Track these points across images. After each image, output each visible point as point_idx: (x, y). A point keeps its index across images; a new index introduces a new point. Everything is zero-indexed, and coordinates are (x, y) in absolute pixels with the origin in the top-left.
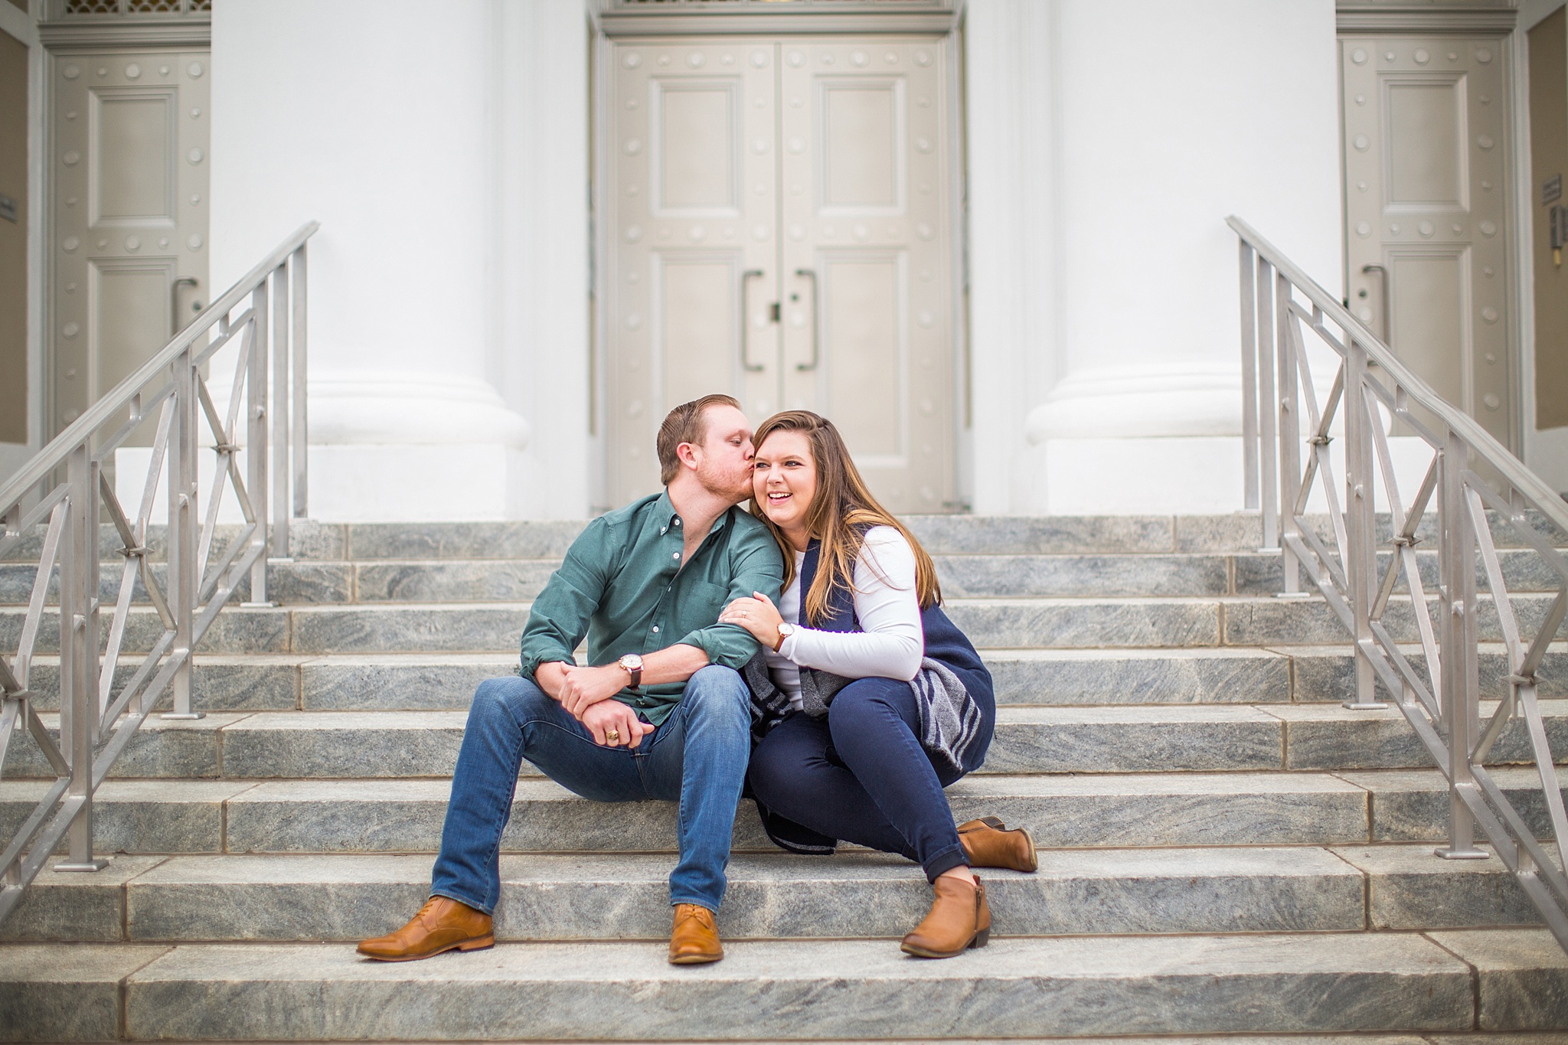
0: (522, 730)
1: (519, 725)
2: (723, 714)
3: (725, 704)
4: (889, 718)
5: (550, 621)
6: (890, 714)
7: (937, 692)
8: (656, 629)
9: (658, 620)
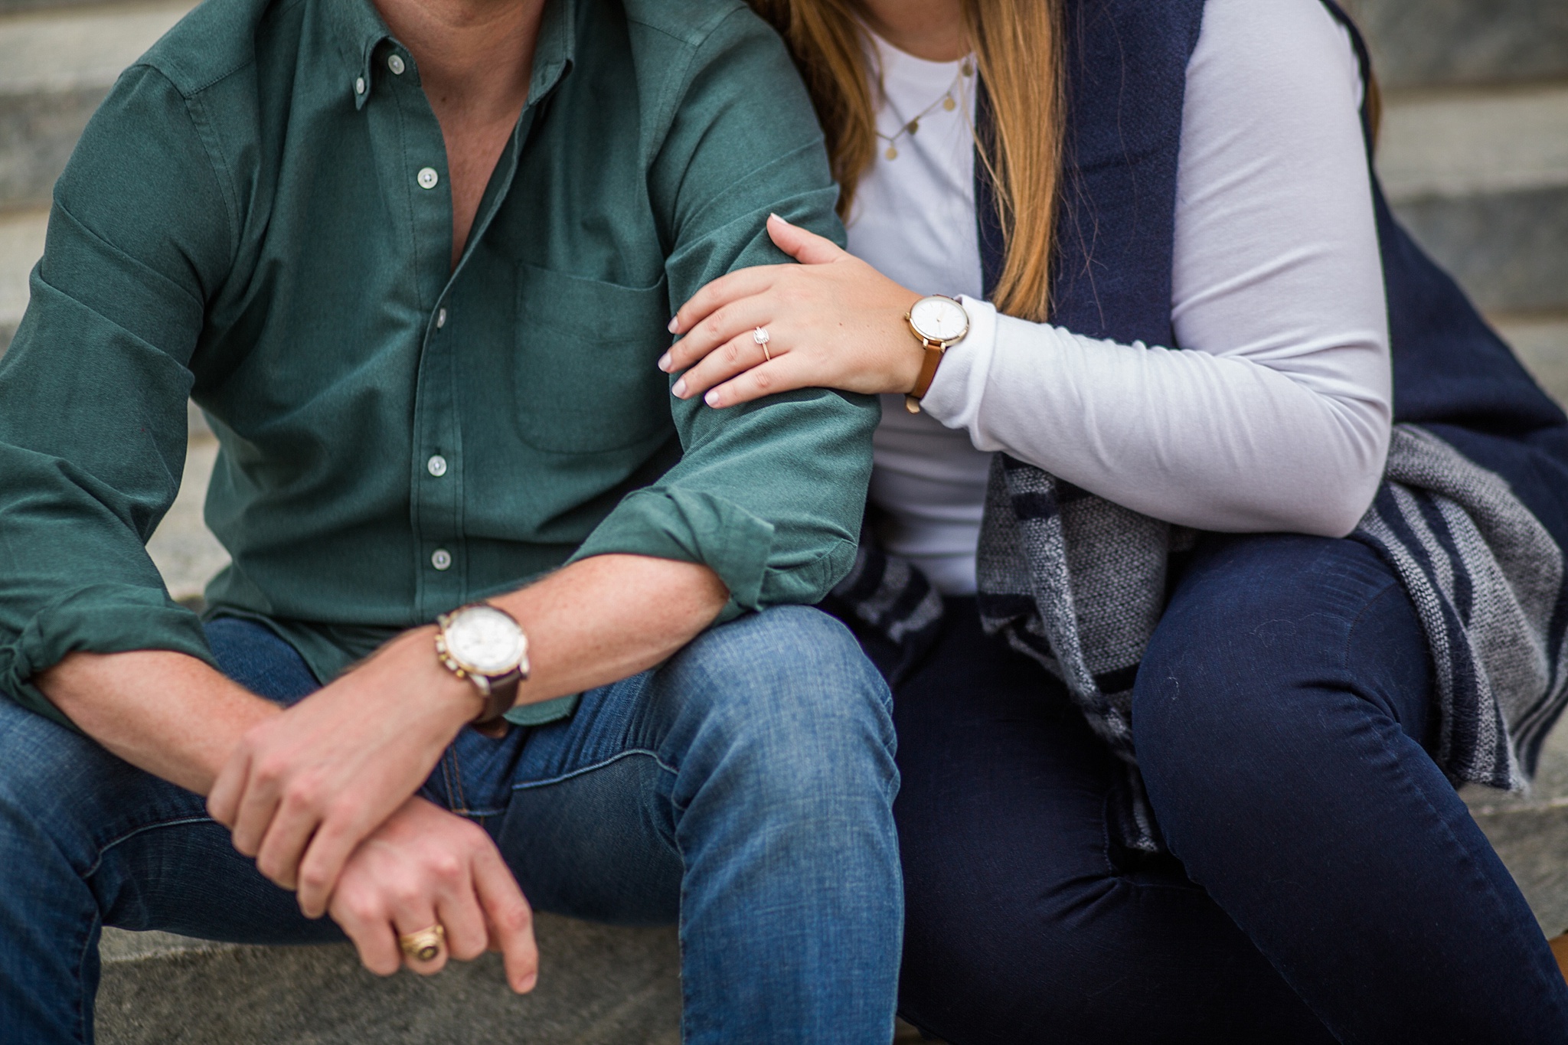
0: (91, 882)
1: (79, 868)
2: (822, 804)
3: (826, 766)
4: (1377, 749)
5: (62, 466)
6: (1377, 734)
7: (1481, 584)
8: (437, 466)
9: (434, 433)
